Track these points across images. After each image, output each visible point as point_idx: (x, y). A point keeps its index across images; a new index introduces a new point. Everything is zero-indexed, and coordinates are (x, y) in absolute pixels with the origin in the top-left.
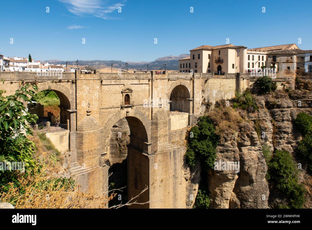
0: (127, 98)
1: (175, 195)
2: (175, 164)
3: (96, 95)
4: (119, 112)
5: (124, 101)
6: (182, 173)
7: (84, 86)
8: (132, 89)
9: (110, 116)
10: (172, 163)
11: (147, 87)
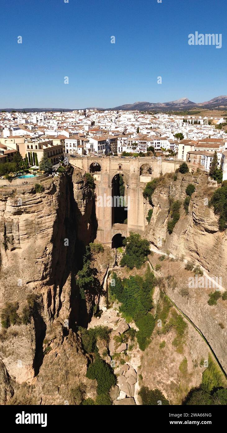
0: (120, 167)
1: (138, 208)
2: (139, 195)
3: (108, 165)
4: (117, 172)
5: (118, 168)
6: (142, 200)
7: (105, 162)
8: (122, 164)
9: (114, 172)
10: (137, 194)
11: (129, 164)
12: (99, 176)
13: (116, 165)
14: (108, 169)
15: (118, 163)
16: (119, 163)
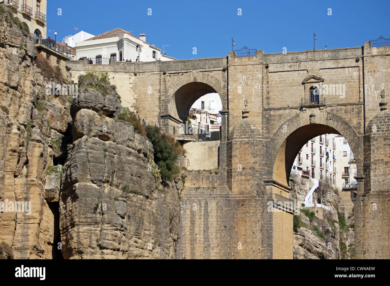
12: (210, 148)
13: (291, 85)
14: (256, 107)
15: (304, 75)
16: (311, 74)
